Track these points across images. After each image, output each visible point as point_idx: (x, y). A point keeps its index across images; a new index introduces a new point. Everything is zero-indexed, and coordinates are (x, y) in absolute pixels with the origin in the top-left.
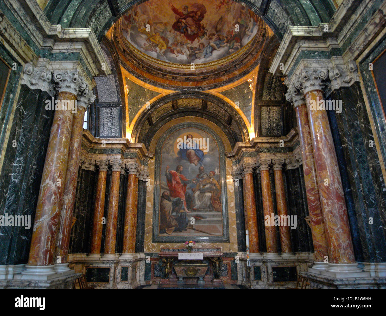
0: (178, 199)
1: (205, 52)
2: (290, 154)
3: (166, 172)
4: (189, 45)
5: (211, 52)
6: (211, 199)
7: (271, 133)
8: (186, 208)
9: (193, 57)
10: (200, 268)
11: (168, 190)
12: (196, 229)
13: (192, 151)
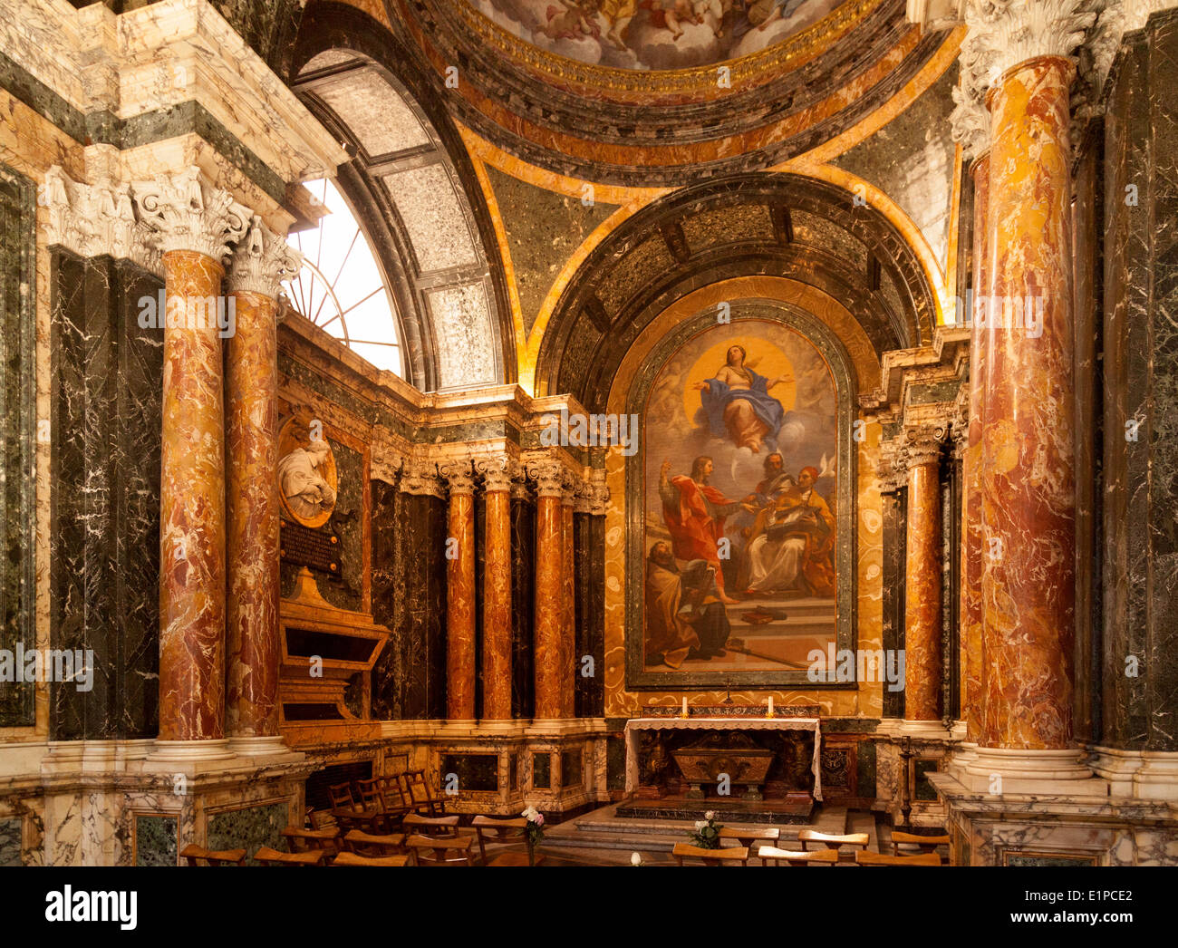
0: (700, 563)
3: (661, 481)
6: (802, 557)
8: (721, 590)
11: (666, 537)
12: (754, 650)
13: (745, 405)
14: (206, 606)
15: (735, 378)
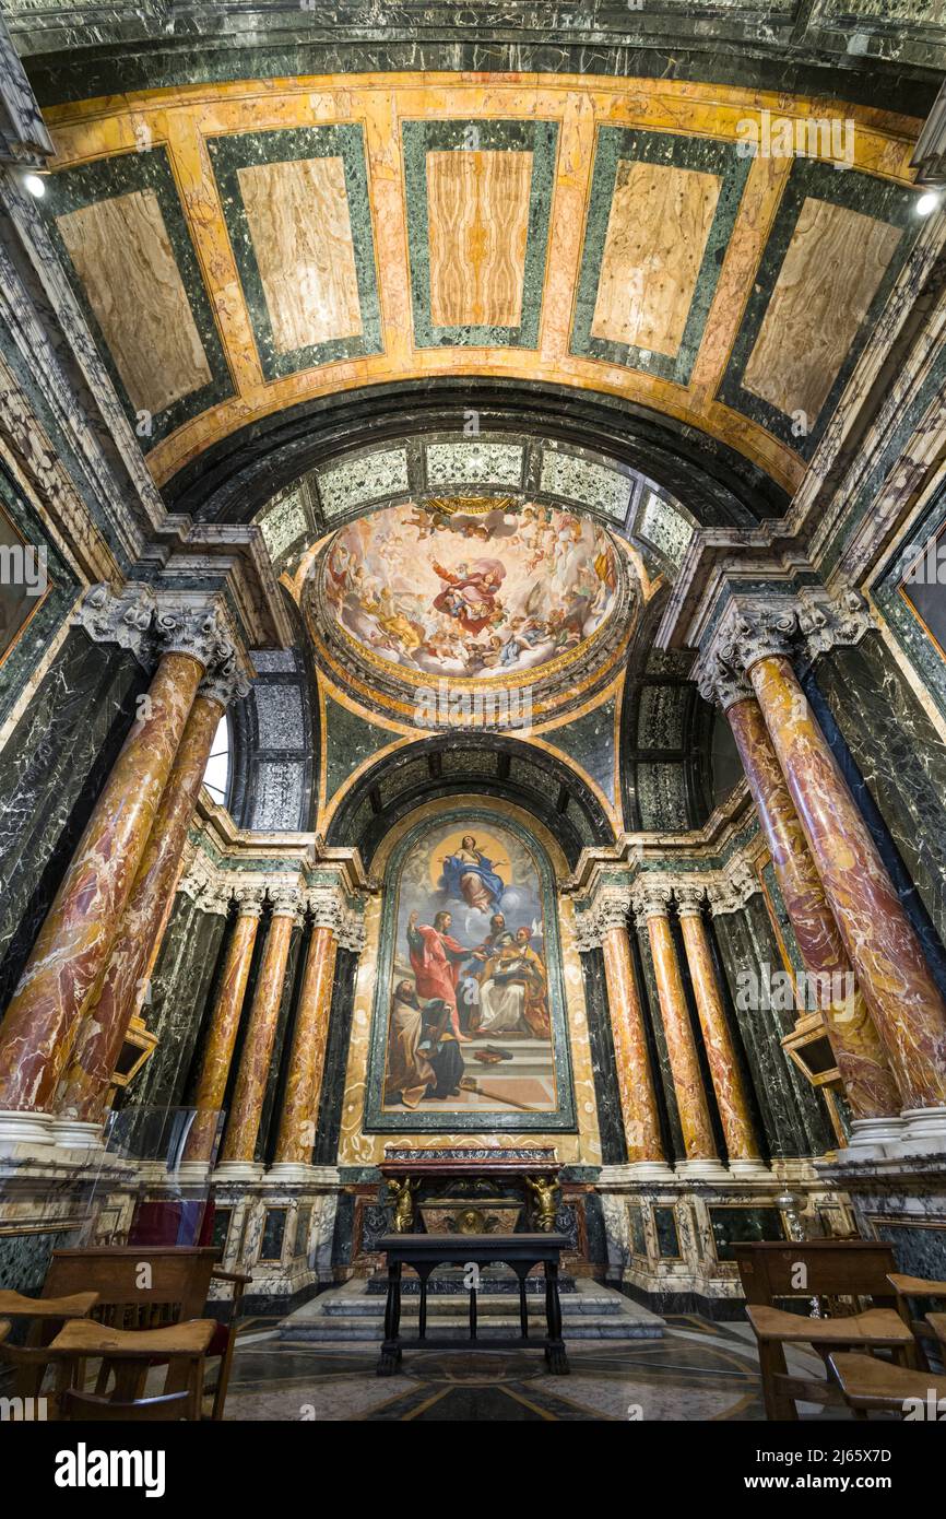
0: (438, 1003)
1: (503, 654)
2: (717, 876)
3: (409, 928)
4: (469, 641)
5: (517, 654)
6: (522, 1002)
7: (663, 825)
8: (457, 1028)
9: (478, 665)
10: (498, 1213)
11: (411, 976)
12: (485, 1090)
13: (475, 877)
15: (468, 857)
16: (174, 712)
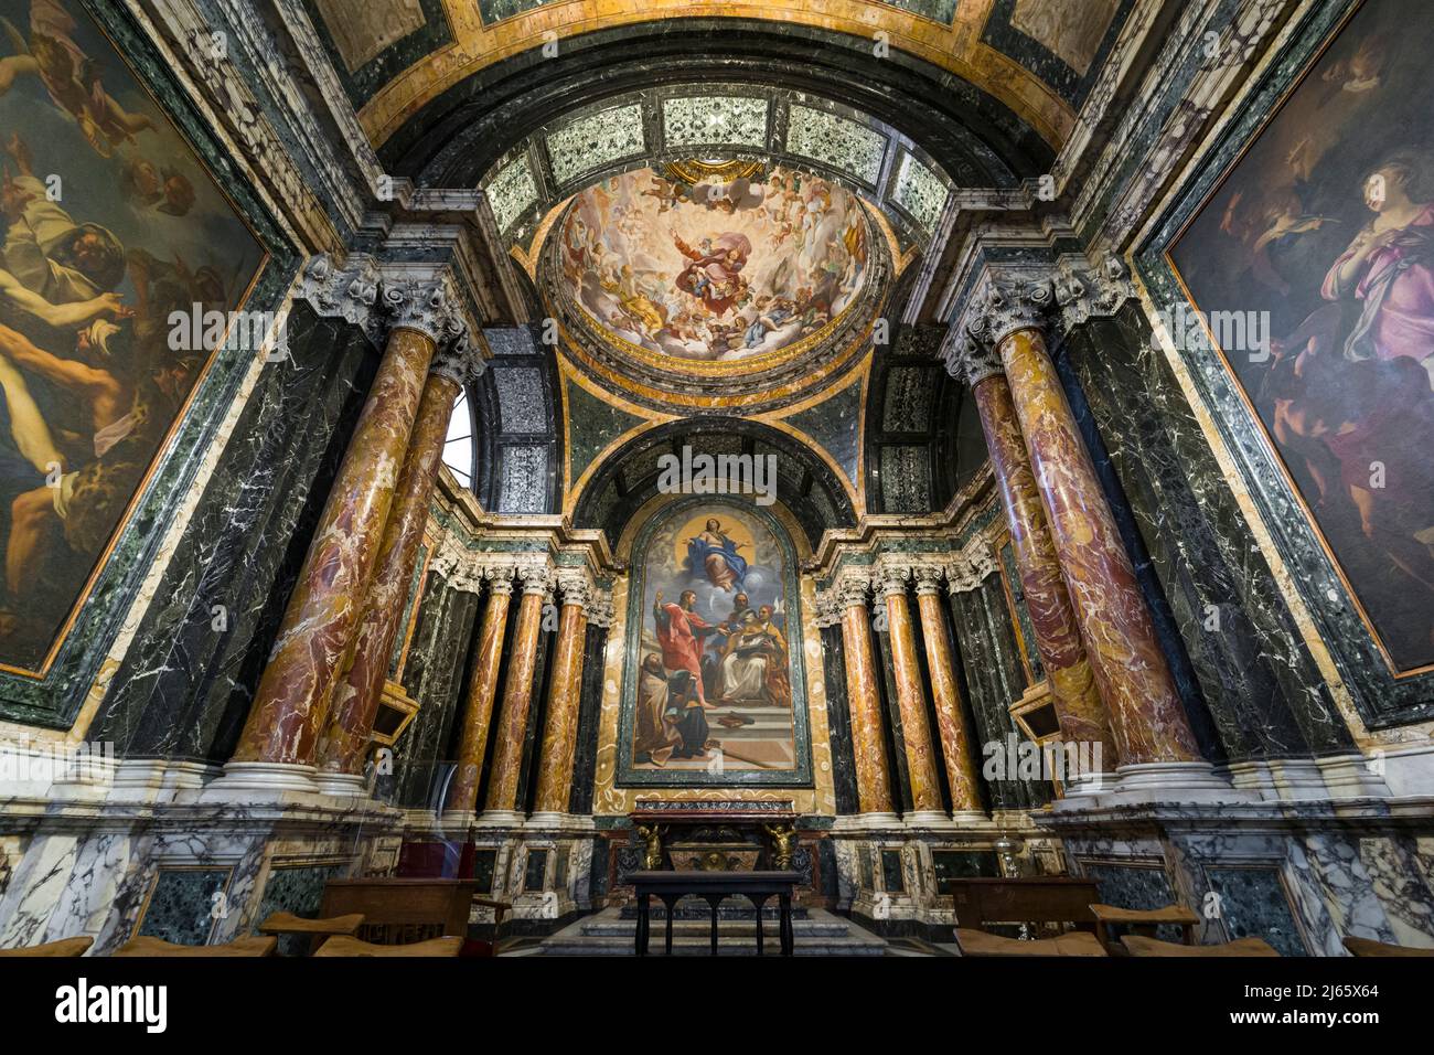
0: (683, 674)
1: (748, 335)
2: (956, 556)
3: (656, 606)
4: (713, 322)
5: (763, 336)
6: (764, 673)
7: (905, 507)
8: (702, 697)
9: (723, 347)
10: (739, 855)
12: (728, 750)
13: (720, 558)
14: (345, 610)
15: (712, 539)
16: (407, 389)
